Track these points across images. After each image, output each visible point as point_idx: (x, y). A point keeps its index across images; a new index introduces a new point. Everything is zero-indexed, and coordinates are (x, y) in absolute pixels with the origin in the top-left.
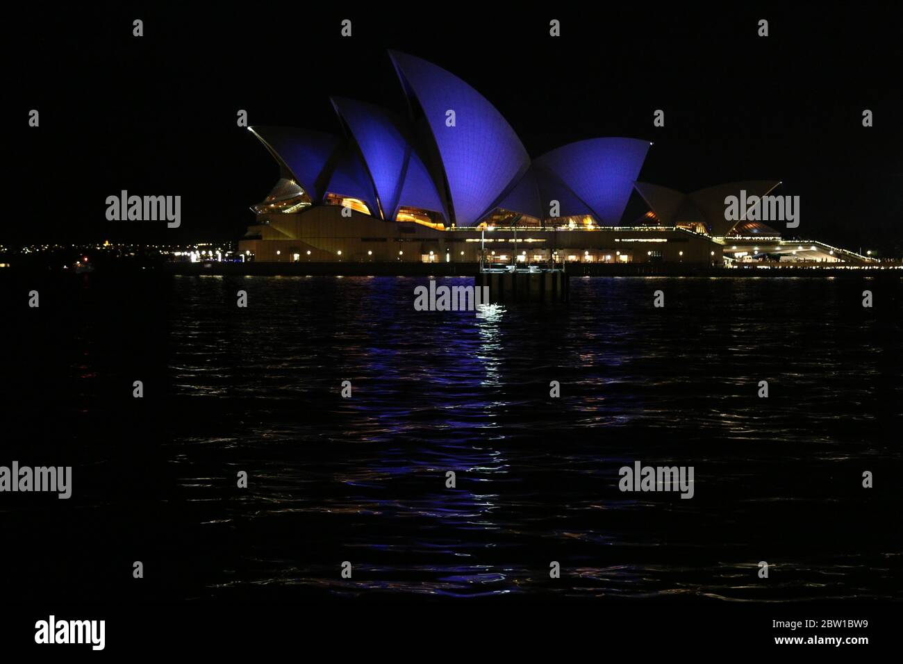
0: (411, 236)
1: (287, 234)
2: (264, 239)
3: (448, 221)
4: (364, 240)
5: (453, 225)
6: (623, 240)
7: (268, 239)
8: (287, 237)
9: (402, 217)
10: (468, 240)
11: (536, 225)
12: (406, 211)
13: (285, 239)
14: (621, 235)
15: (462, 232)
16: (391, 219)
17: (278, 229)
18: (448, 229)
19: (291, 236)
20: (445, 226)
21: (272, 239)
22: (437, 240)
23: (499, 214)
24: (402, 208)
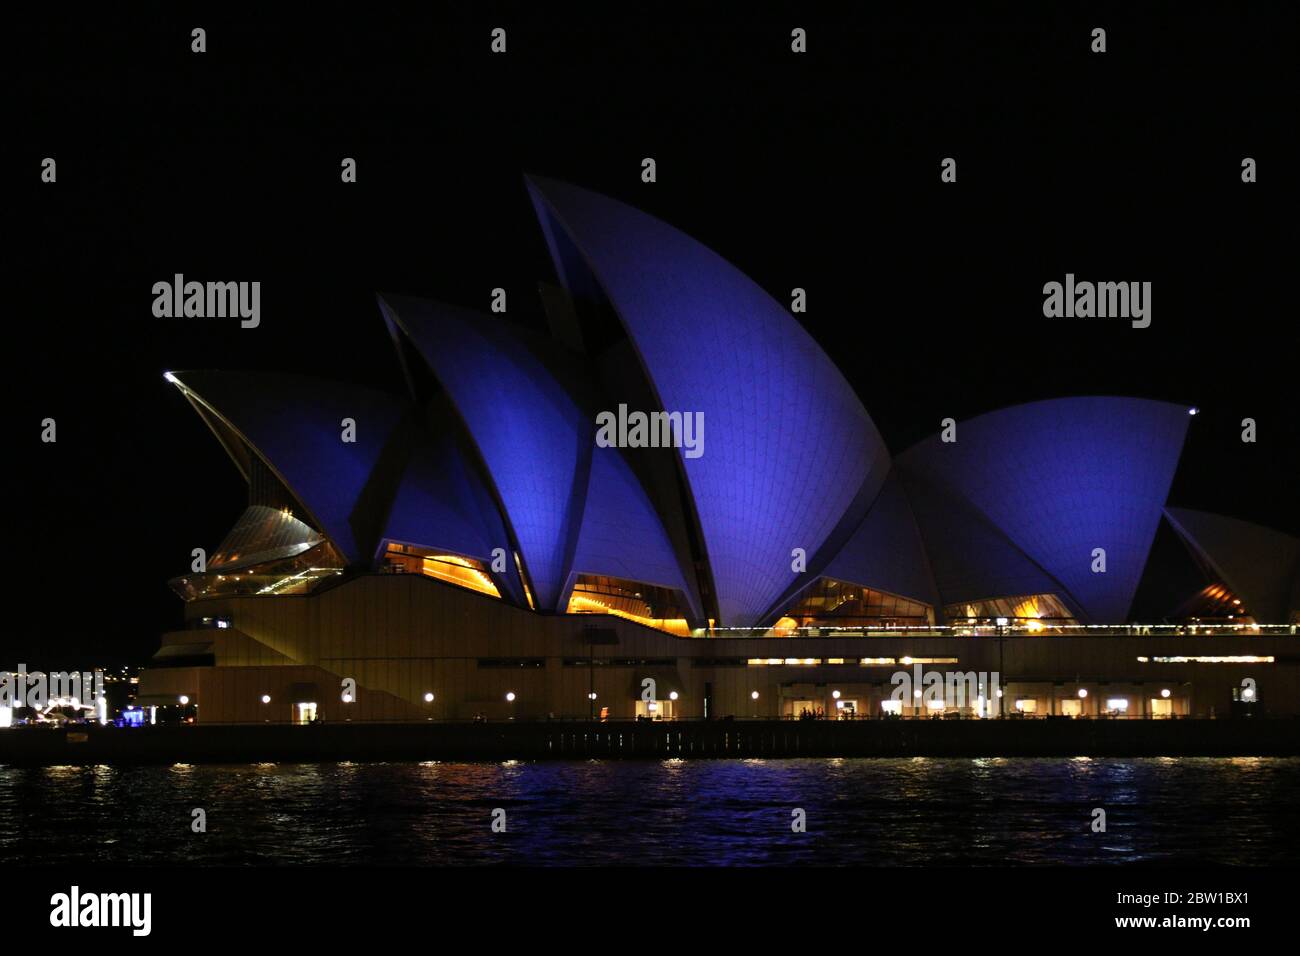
0: (605, 651)
1: (280, 649)
2: (219, 664)
3: (697, 615)
4: (484, 663)
5: (712, 621)
6: (1156, 659)
7: (232, 663)
8: (283, 657)
9: (580, 602)
10: (751, 662)
11: (920, 620)
12: (590, 587)
13: (278, 663)
14: (1152, 645)
15: (737, 641)
16: (554, 607)
17: (257, 637)
18: (699, 632)
19: (292, 656)
20: (692, 626)
21: (242, 663)
22: (671, 662)
23: (827, 593)
24: (583, 580)
